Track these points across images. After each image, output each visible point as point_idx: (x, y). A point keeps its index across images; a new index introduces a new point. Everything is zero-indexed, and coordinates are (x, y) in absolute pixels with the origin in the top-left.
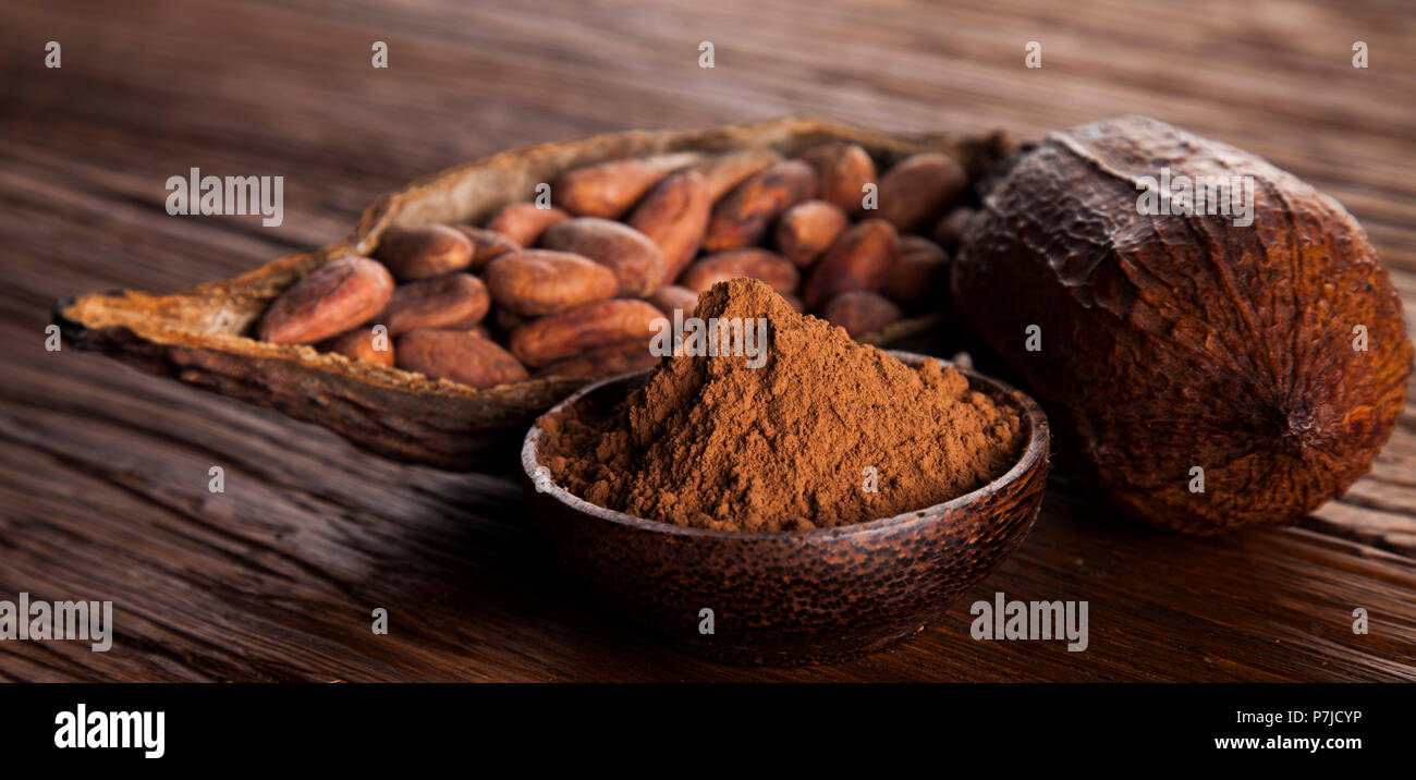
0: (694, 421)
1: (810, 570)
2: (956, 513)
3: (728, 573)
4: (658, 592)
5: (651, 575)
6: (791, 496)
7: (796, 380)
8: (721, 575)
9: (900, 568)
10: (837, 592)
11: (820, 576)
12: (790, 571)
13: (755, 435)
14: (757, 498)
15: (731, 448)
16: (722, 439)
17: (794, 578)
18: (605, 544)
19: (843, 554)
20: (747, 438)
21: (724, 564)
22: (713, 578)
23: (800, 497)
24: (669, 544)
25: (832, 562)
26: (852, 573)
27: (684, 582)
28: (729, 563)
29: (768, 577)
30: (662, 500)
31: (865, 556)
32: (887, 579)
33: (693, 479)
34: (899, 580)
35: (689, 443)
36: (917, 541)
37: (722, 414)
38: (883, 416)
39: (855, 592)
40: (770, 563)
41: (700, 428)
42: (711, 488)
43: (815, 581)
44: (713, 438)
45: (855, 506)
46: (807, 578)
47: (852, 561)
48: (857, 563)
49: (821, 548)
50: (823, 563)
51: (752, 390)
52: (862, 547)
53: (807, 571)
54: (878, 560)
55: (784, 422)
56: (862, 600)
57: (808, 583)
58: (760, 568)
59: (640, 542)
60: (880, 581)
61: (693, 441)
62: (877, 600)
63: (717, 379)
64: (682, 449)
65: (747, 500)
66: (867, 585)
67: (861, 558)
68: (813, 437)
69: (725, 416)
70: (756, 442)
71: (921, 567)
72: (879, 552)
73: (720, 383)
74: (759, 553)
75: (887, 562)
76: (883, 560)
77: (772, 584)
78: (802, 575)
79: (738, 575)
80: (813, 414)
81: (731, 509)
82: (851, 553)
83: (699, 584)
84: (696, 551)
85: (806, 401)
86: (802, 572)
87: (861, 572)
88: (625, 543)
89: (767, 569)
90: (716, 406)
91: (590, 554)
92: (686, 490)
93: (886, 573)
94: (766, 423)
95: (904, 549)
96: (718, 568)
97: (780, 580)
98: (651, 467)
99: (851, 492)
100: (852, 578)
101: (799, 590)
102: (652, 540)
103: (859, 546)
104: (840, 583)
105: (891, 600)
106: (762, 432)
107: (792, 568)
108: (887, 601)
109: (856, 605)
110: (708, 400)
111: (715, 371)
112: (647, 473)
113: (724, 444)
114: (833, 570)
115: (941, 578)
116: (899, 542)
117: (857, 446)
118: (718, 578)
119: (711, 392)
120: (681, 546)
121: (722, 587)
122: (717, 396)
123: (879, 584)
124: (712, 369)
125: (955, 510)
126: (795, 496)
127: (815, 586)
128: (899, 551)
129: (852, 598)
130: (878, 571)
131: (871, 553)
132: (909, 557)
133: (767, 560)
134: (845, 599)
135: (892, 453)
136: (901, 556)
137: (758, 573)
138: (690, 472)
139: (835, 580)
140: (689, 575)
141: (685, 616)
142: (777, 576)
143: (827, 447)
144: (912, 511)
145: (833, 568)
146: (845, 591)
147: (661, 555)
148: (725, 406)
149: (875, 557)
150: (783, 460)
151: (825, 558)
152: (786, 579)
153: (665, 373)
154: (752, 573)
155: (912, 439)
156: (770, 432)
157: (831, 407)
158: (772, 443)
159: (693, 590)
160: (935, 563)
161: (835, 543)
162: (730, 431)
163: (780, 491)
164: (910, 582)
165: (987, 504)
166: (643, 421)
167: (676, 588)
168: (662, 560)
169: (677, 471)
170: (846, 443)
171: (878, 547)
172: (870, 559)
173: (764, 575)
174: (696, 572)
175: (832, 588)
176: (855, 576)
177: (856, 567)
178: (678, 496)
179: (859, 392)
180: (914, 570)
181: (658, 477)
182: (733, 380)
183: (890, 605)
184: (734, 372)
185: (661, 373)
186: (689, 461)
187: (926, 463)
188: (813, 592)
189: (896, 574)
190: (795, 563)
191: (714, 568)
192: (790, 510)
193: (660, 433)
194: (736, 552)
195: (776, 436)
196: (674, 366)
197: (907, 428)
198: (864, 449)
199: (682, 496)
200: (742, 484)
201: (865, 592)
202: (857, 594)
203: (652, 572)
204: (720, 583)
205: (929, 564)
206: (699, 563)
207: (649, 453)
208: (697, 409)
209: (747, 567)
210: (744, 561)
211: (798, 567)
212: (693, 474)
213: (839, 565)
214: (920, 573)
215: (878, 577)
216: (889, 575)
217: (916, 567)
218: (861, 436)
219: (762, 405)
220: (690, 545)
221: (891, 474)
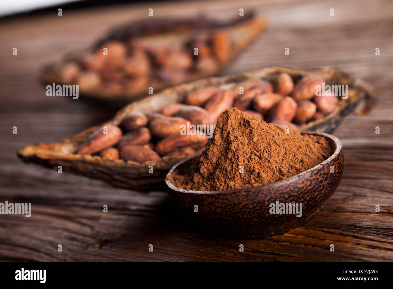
0: (230, 157)
1: (294, 191)
2: (331, 162)
3: (266, 199)
4: (241, 214)
5: (238, 208)
6: (273, 172)
7: (260, 135)
8: (264, 200)
9: (320, 184)
10: (303, 197)
11: (297, 192)
12: (287, 193)
13: (253, 156)
14: (263, 174)
15: (247, 162)
16: (243, 160)
17: (289, 195)
18: (218, 202)
19: (303, 183)
20: (251, 157)
21: (264, 196)
22: (261, 202)
23: (276, 172)
24: (243, 195)
25: (300, 186)
26: (307, 189)
27: (251, 207)
28: (266, 196)
29: (280, 197)
30: (230, 185)
31: (310, 182)
32: (317, 189)
33: (237, 175)
34: (320, 189)
35: (231, 165)
36: (323, 174)
37: (240, 152)
38: (289, 142)
39: (308, 196)
40: (280, 192)
41: (233, 159)
42: (245, 176)
43: (296, 194)
44: (239, 160)
45: (294, 170)
46: (293, 194)
47: (306, 185)
48: (308, 185)
49: (296, 182)
50: (297, 187)
51: (246, 142)
52: (308, 179)
53: (293, 192)
54: (314, 182)
55: (261, 149)
56: (310, 198)
57: (294, 196)
58: (277, 194)
59: (232, 197)
60: (315, 190)
61: (233, 163)
62: (315, 197)
63: (234, 141)
64: (229, 167)
65: (260, 176)
66: (312, 192)
67: (309, 183)
68: (272, 152)
69: (241, 153)
70: (254, 158)
71: (325, 183)
72: (313, 180)
73: (235, 143)
74: (276, 189)
75: (316, 183)
76: (315, 182)
77: (282, 199)
78: (291, 194)
79: (270, 199)
80: (269, 144)
81: (255, 180)
82: (305, 182)
83: (257, 206)
84: (253, 194)
85: (265, 141)
86: (291, 192)
87: (309, 188)
88: (226, 199)
89: (280, 194)
90: (237, 150)
91: (213, 208)
92: (236, 179)
93: (316, 186)
94: (255, 152)
95: (320, 177)
96: (263, 198)
97: (284, 197)
98: (219, 177)
99: (290, 167)
100: (307, 191)
101: (291, 199)
102: (236, 195)
103: (307, 179)
104: (304, 194)
105: (319, 197)
106: (255, 155)
107: (288, 192)
108: (317, 197)
109: (309, 200)
110: (233, 149)
111: (232, 139)
112: (218, 179)
113: (244, 161)
114: (301, 189)
115: (331, 186)
116: (318, 175)
117: (285, 153)
118: (263, 202)
119: (233, 146)
120: (248, 194)
121: (265, 205)
122: (236, 147)
123: (315, 191)
124: (231, 139)
125: (331, 161)
126: (274, 172)
127: (296, 196)
128: (319, 178)
129: (308, 198)
130: (314, 186)
131: (311, 181)
132: (322, 180)
133: (279, 191)
134: (306, 199)
135: (297, 152)
136: (320, 180)
137: (277, 196)
138: (235, 173)
139: (302, 193)
140: (252, 204)
141: (252, 220)
142: (283, 196)
143: (277, 154)
144: (318, 164)
145: (301, 188)
146: (306, 196)
147: (241, 199)
148: (240, 149)
149: (312, 181)
150: (265, 161)
151: (298, 186)
152: (286, 196)
153: (213, 146)
154: (275, 197)
155: (300, 147)
156: (258, 154)
157: (274, 141)
158: (260, 158)
159: (255, 209)
160: (329, 181)
161: (300, 179)
162: (244, 157)
163: (269, 171)
164: (323, 189)
165: (338, 158)
166: (209, 164)
167: (249, 210)
168: (242, 201)
169: (230, 175)
170: (282, 152)
171: (313, 178)
172: (311, 183)
173: (279, 197)
174: (255, 202)
175: (301, 195)
176: (308, 190)
177: (308, 186)
178: (235, 182)
179: (279, 136)
180: (324, 184)
181: (223, 179)
182: (239, 140)
183: (318, 198)
184: (239, 138)
185: (211, 146)
186: (234, 170)
187: (308, 153)
188: (296, 199)
189: (319, 187)
190: (288, 190)
191: (261, 199)
192: (274, 176)
193: (217, 166)
194: (268, 191)
195: (260, 155)
196: (216, 142)
197: (298, 144)
198: (288, 153)
199: (236, 182)
200: (257, 171)
201: (311, 195)
202: (309, 196)
203: (238, 207)
204: (264, 203)
205: (327, 181)
206: (255, 199)
207: (216, 173)
208: (230, 153)
209: (272, 195)
210: (271, 193)
211: (289, 191)
212: (237, 174)
213: (302, 187)
214: (325, 185)
215: (314, 189)
216: (317, 187)
217: (324, 183)
218: (285, 149)
219: (251, 146)
220: (251, 193)
221: (300, 159)
